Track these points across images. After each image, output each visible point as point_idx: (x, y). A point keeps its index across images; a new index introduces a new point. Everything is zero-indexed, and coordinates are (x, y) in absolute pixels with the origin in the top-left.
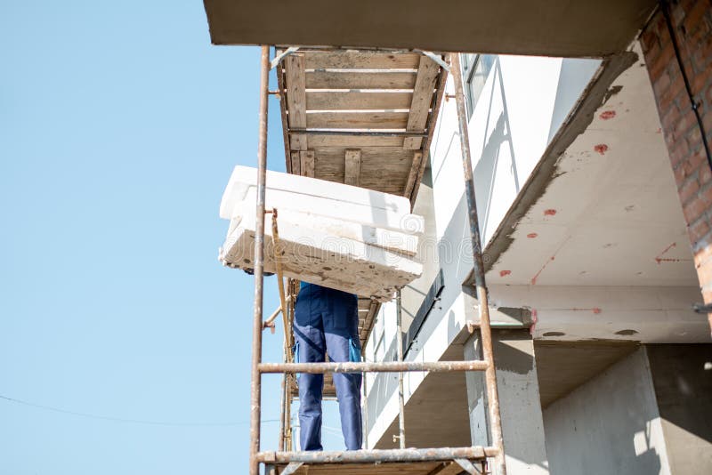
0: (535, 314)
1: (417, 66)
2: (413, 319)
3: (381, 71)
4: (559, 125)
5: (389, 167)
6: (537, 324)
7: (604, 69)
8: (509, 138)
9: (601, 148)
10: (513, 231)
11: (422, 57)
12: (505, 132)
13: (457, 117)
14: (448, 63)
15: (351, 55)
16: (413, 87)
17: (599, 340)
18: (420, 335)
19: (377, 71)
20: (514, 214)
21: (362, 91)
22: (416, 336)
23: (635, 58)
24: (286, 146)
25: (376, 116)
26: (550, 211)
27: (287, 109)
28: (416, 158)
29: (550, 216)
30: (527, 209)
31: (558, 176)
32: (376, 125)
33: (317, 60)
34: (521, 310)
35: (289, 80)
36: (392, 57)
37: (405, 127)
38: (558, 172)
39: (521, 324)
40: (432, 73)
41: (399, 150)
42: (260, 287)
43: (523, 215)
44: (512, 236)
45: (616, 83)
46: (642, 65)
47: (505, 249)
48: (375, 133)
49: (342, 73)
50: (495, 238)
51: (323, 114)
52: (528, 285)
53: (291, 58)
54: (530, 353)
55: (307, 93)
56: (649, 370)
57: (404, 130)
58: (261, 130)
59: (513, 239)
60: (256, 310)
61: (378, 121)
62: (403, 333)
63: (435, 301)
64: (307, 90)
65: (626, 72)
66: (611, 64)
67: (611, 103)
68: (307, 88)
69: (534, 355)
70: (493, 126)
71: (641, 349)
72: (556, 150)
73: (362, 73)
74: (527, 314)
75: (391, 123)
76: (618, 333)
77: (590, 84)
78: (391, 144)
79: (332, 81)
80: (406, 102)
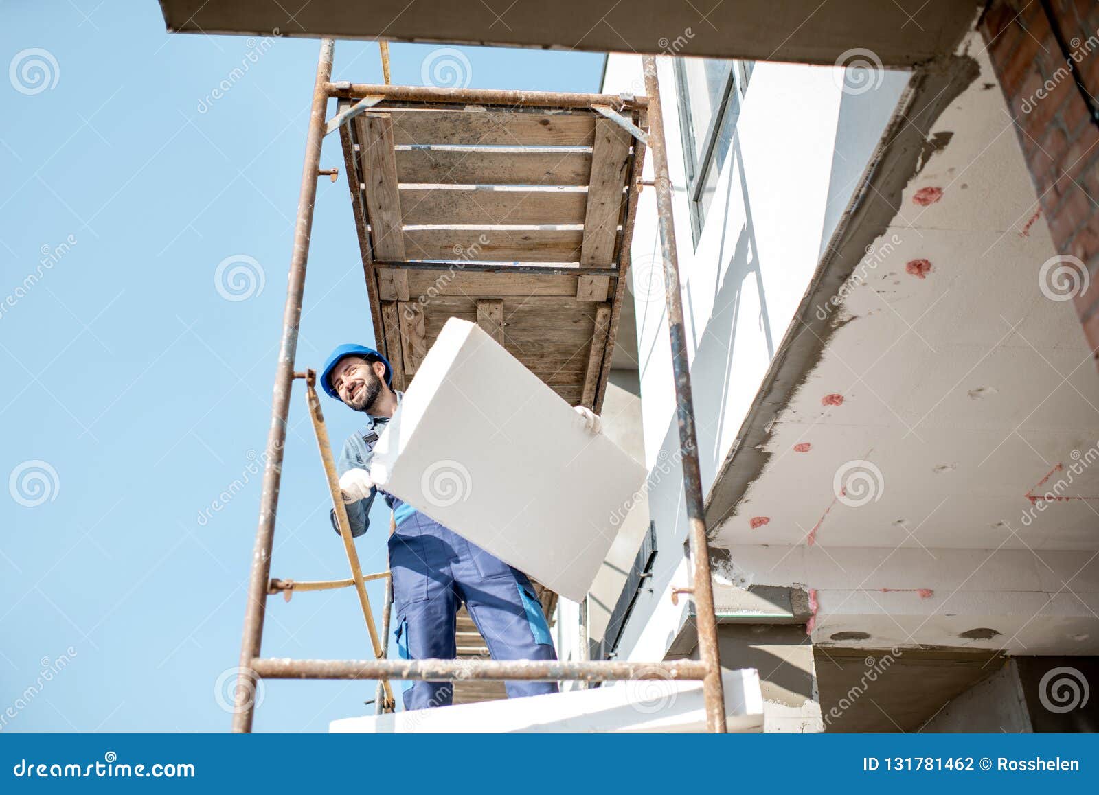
0: (815, 598)
1: (591, 142)
2: (609, 616)
3: (529, 149)
4: (839, 217)
5: (554, 336)
6: (818, 615)
7: (917, 93)
8: (755, 266)
9: (920, 267)
10: (767, 438)
11: (599, 121)
12: (749, 258)
13: (657, 217)
14: (646, 130)
15: (473, 118)
16: (587, 183)
17: (933, 648)
18: (621, 644)
19: (522, 149)
20: (766, 404)
21: (497, 188)
22: (615, 646)
23: (973, 70)
24: (370, 290)
25: (526, 237)
26: (832, 397)
27: (369, 222)
28: (599, 318)
29: (831, 408)
30: (790, 392)
31: (842, 324)
32: (528, 254)
33: (414, 128)
34: (790, 590)
35: (368, 165)
36: (545, 123)
37: (578, 259)
38: (843, 316)
39: (790, 615)
40: (619, 151)
41: (571, 304)
42: (269, 511)
43: (783, 405)
44: (768, 448)
45: (939, 126)
46: (988, 86)
47: (756, 474)
48: (525, 268)
49: (461, 154)
50: (737, 452)
51: (433, 232)
52: (802, 546)
53: (367, 120)
54: (808, 670)
55: (402, 192)
56: (1024, 704)
57: (576, 265)
58: (299, 233)
59: (769, 455)
60: (258, 554)
61: (529, 245)
62: (592, 641)
63: (643, 579)
64: (402, 186)
65: (957, 102)
66: (928, 82)
67: (934, 170)
68: (400, 181)
69: (814, 674)
70: (730, 253)
71: (1007, 663)
72: (835, 271)
73: (496, 154)
74: (800, 597)
75: (554, 253)
76: (967, 635)
77: (891, 127)
78: (555, 291)
79: (441, 168)
80: (575, 209)
